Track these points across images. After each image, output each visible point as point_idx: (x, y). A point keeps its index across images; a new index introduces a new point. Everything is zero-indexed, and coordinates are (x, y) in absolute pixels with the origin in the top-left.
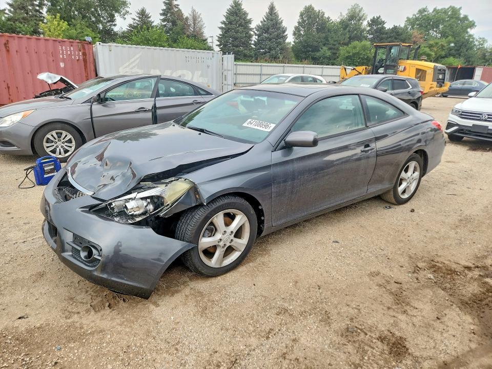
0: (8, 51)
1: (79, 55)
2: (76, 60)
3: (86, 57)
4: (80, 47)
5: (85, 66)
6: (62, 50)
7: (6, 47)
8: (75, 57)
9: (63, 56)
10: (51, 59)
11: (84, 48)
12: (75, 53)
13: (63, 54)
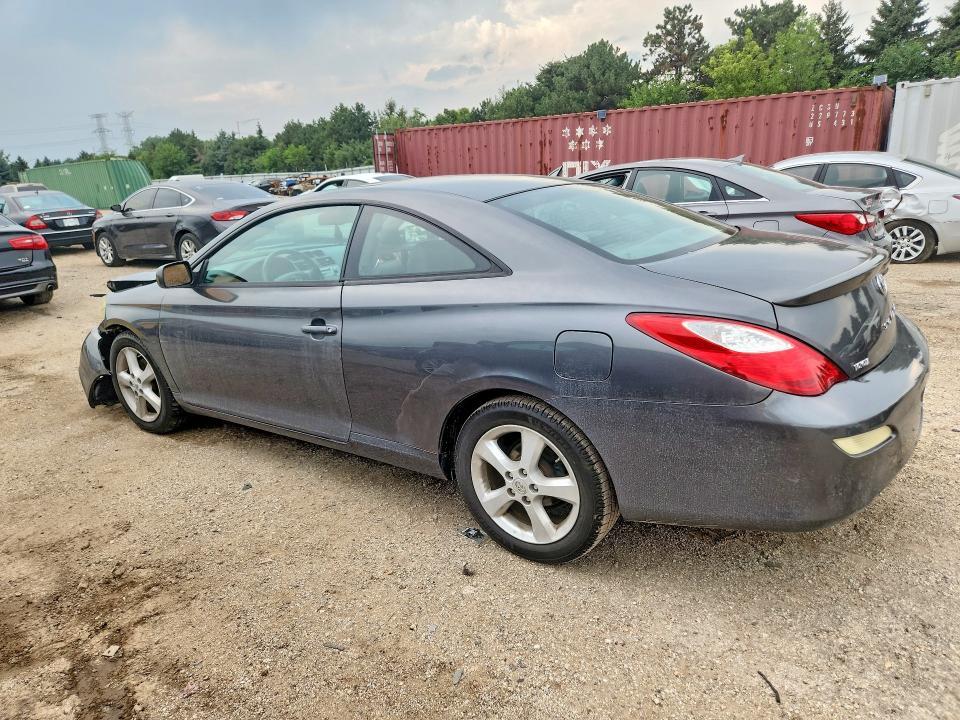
0: (724, 128)
1: (848, 118)
2: (839, 129)
3: (862, 120)
4: (854, 100)
5: (855, 138)
6: (817, 112)
7: (722, 122)
8: (839, 123)
9: (816, 124)
10: (791, 132)
11: (863, 101)
12: (841, 114)
13: (815, 121)
